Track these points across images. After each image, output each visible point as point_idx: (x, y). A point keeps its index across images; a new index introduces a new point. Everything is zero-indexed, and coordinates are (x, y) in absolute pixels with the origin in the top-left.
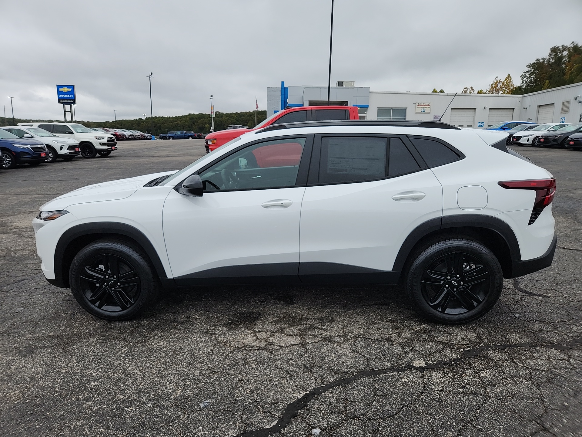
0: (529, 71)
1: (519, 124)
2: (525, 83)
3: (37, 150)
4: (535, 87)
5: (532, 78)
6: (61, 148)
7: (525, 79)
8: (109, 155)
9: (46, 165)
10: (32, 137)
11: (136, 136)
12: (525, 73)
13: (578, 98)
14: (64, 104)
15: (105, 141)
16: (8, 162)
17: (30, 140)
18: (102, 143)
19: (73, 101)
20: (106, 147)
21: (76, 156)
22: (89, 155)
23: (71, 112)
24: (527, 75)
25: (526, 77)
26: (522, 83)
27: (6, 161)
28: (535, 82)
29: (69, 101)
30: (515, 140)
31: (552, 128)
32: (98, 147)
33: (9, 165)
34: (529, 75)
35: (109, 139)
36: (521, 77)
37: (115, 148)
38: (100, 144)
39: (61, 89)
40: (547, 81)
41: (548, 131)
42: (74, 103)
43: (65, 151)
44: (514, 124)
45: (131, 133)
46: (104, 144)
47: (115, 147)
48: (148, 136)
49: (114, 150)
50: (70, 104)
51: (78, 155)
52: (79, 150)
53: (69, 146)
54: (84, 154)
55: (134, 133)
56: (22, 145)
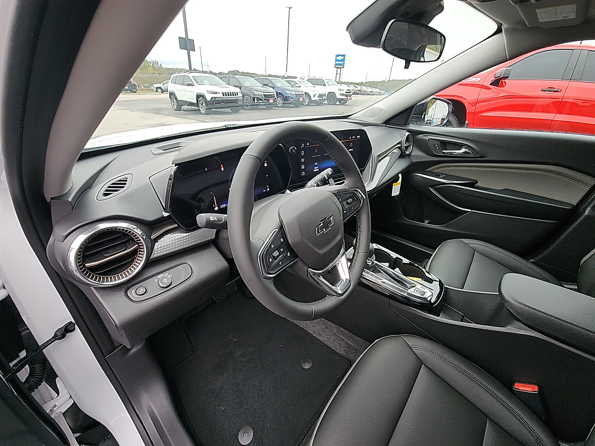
3: (298, 95)
6: (314, 96)
10: (300, 87)
11: (374, 92)
14: (337, 68)
15: (344, 92)
17: (298, 89)
20: (344, 97)
22: (332, 102)
23: (340, 74)
27: (280, 102)
29: (340, 66)
32: (339, 96)
35: (347, 91)
37: (350, 98)
38: (340, 94)
39: (338, 58)
42: (343, 67)
43: (316, 98)
45: (372, 90)
46: (343, 95)
48: (383, 93)
49: (349, 100)
50: (340, 68)
51: (324, 102)
52: (326, 98)
53: (319, 95)
54: (328, 101)
55: (374, 90)
56: (290, 91)
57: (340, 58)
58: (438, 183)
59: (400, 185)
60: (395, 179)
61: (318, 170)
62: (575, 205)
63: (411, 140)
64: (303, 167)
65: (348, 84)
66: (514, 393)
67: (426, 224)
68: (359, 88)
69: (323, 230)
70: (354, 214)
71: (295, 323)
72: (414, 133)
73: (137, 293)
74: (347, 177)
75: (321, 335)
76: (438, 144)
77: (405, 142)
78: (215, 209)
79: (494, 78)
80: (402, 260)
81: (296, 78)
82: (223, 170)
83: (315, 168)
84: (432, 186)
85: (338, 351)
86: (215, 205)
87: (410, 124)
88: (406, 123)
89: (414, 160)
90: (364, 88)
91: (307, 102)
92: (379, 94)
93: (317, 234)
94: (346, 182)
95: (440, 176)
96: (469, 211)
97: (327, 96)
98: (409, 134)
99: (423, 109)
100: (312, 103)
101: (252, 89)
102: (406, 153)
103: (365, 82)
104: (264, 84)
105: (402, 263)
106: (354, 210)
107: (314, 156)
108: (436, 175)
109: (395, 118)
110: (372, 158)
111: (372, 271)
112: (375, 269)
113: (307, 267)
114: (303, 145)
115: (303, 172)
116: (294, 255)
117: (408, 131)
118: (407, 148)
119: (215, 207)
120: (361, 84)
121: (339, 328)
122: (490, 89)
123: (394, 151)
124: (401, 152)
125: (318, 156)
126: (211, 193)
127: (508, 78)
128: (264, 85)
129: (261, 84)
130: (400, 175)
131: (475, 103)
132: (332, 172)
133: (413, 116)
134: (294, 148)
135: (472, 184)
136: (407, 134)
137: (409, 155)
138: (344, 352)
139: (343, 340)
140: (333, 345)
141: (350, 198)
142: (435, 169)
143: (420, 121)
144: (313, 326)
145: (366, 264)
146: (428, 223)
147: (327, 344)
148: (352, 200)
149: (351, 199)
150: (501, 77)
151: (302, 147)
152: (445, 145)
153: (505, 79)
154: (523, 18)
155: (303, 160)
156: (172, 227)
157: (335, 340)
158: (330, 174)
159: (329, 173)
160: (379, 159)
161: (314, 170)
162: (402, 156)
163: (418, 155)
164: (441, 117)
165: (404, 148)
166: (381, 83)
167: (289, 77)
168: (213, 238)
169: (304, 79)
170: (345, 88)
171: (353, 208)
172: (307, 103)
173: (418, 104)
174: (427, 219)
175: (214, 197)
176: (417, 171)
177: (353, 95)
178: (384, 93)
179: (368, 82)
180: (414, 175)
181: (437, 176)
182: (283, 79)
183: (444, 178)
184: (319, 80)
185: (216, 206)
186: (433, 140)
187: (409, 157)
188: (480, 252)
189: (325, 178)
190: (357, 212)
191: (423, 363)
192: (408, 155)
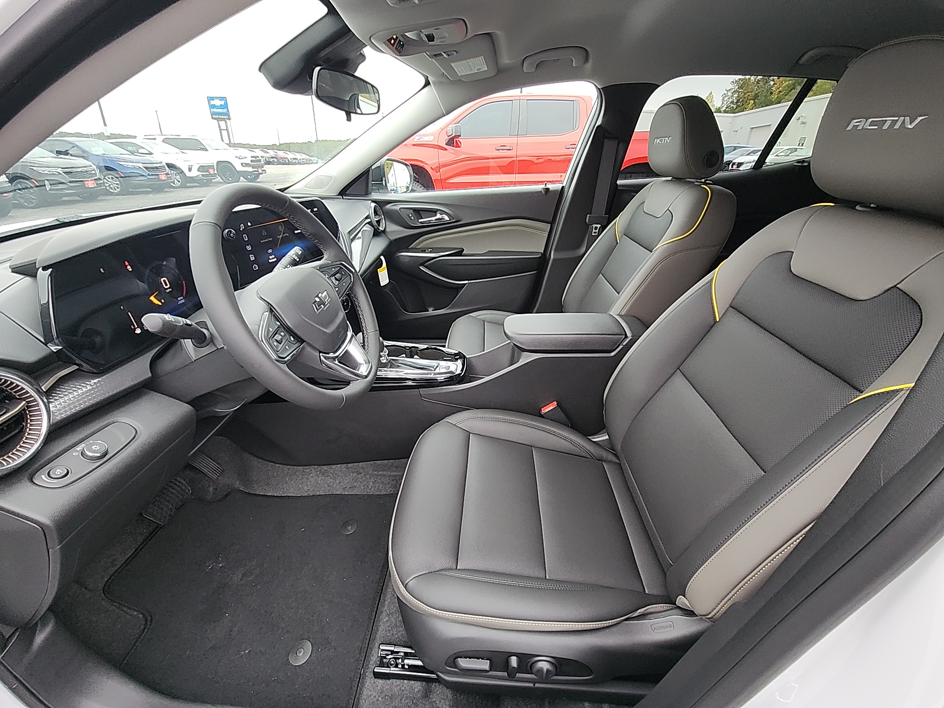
0: (732, 89)
1: (737, 148)
2: (725, 103)
3: (153, 169)
4: (736, 109)
5: (734, 98)
6: (190, 170)
7: (726, 99)
8: (258, 180)
9: (171, 192)
10: (150, 153)
11: (300, 160)
12: (727, 91)
13: (801, 118)
14: (218, 120)
15: (248, 161)
16: (116, 185)
17: (148, 157)
18: (245, 164)
19: (227, 117)
20: (250, 169)
21: (213, 180)
22: (230, 179)
23: (226, 130)
24: (730, 94)
25: (728, 96)
26: (722, 104)
27: (114, 185)
28: (737, 102)
29: (223, 117)
30: (735, 167)
31: (781, 152)
32: (239, 168)
33: (119, 190)
34: (731, 94)
35: (254, 159)
36: (722, 96)
37: (263, 171)
38: (242, 164)
39: (212, 102)
40: (752, 102)
41: (777, 156)
42: (229, 119)
43: (195, 173)
44: (730, 148)
45: (295, 157)
46: (247, 165)
47: (263, 169)
48: (314, 160)
49: (262, 174)
50: (224, 119)
51: (214, 179)
52: (216, 172)
53: (200, 167)
54: (223, 177)
55: (298, 156)
56: (131, 162)
57: (217, 103)
58: (426, 259)
59: (386, 270)
60: (377, 264)
61: (275, 259)
62: (543, 252)
63: (380, 212)
64: (252, 258)
65: (251, 147)
66: (543, 417)
67: (431, 312)
68: (272, 153)
69: (321, 307)
70: (348, 291)
71: (311, 495)
72: (380, 204)
73: (53, 476)
74: (325, 250)
75: (355, 487)
76: (411, 214)
77: (375, 215)
78: (136, 332)
79: (447, 137)
80: (417, 348)
81: (135, 137)
82: (130, 270)
83: (271, 257)
84: (422, 265)
85: (383, 492)
86: (134, 326)
87: (372, 193)
88: (367, 193)
89: (393, 237)
90: (281, 154)
91: (179, 181)
92: (309, 162)
93: (316, 311)
94: (325, 256)
95: (426, 251)
96: (466, 284)
97: (217, 169)
98: (375, 206)
99: (381, 175)
100: (188, 182)
101: (29, 164)
102: (379, 229)
103: (278, 144)
104: (57, 151)
105: (419, 350)
106: (347, 285)
107: (264, 241)
108: (422, 251)
109: (351, 186)
110: (342, 236)
111: (390, 368)
112: (391, 365)
113: (317, 353)
114: (242, 227)
115: (255, 265)
116: (300, 340)
117: (373, 201)
118: (378, 222)
119: (135, 329)
120: (273, 147)
121: (375, 463)
122: (446, 150)
123: (365, 228)
124: (373, 229)
125: (269, 239)
126: (122, 307)
127: (460, 136)
128: (59, 152)
129: (51, 152)
130: (382, 257)
131: (437, 169)
132: (302, 251)
133: (373, 183)
134: (231, 231)
135: (460, 253)
136: (373, 205)
137: (384, 231)
138: (391, 489)
139: (384, 475)
140: (375, 490)
141: (338, 273)
142: (420, 243)
143: (382, 189)
144: (340, 483)
145: (380, 363)
146: (433, 310)
147: (367, 492)
148: (340, 275)
149: (338, 275)
150: (454, 135)
151: (241, 229)
152: (418, 212)
153: (458, 138)
154: (444, 72)
155: (248, 247)
156: (67, 371)
157: (376, 481)
158: (299, 254)
159: (297, 253)
160: (351, 237)
161: (270, 261)
162: (377, 233)
163: (395, 231)
164: (405, 185)
165: (375, 224)
166: (306, 145)
167: (114, 136)
168: (149, 376)
169: (155, 139)
170: (248, 155)
171: (344, 284)
172: (179, 184)
173: (373, 167)
174: (431, 306)
175: (129, 313)
176: (401, 251)
177: (266, 166)
178: (317, 160)
179: (283, 144)
180: (398, 256)
181: (424, 251)
182: (103, 140)
183: (431, 252)
184: (188, 140)
185: (136, 326)
186: (405, 210)
187: (385, 234)
188: (490, 321)
189: (296, 260)
190: (349, 289)
191: (470, 433)
192: (382, 231)
